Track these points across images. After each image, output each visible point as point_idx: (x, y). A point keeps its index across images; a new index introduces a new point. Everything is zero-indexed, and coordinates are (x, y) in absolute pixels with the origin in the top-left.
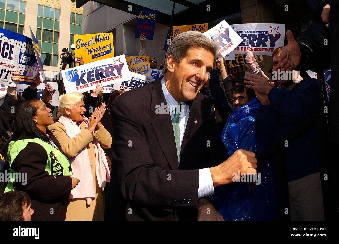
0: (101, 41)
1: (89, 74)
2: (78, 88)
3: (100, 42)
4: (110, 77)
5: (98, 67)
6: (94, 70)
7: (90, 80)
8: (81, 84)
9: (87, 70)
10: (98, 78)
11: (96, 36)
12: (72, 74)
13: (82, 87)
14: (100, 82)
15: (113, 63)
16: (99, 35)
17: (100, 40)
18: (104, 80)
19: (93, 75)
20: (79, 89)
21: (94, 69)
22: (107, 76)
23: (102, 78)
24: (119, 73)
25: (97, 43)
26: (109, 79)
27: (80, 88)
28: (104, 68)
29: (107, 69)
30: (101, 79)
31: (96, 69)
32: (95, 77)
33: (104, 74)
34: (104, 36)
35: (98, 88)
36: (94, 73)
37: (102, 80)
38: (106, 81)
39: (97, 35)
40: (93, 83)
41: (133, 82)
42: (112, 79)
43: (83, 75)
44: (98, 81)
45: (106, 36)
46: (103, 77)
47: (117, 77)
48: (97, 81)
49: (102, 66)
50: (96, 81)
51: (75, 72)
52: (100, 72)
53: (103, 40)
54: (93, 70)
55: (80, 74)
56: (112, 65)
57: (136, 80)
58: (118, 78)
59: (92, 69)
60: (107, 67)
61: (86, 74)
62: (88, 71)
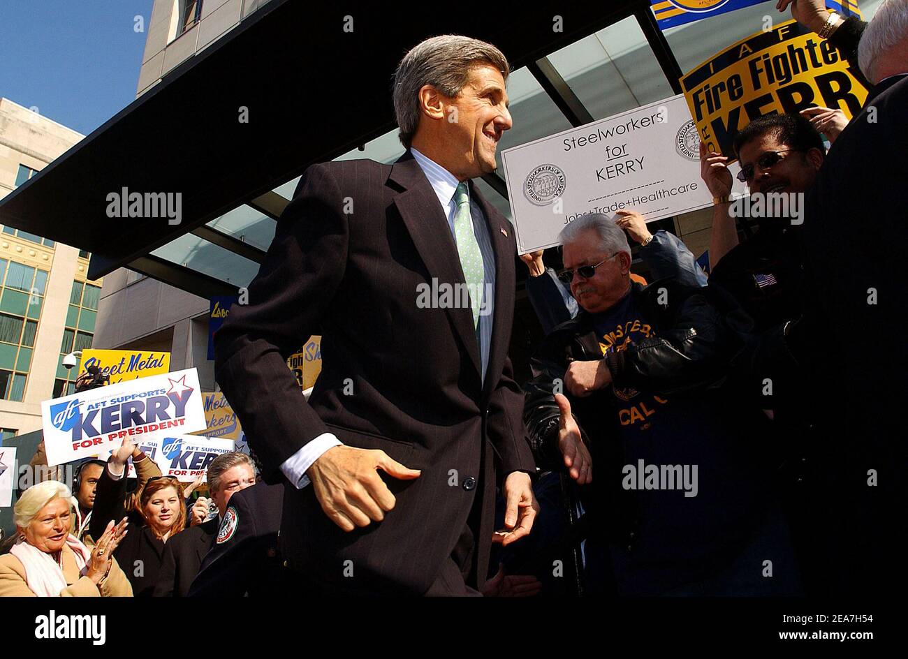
0: (142, 367)
1: (107, 413)
2: (75, 447)
3: (140, 369)
4: (158, 422)
5: (130, 397)
6: (121, 403)
7: (107, 428)
8: (85, 437)
9: (104, 403)
10: (126, 423)
11: (133, 357)
12: (66, 411)
13: (87, 444)
14: (131, 432)
15: (167, 387)
16: (140, 355)
17: (141, 365)
18: (143, 429)
19: (116, 418)
20: (80, 448)
21: (119, 401)
22: (151, 419)
23: (137, 425)
24: (180, 412)
25: (131, 371)
26: (154, 428)
27: (83, 445)
28: (144, 400)
29: (152, 401)
30: (134, 426)
31: (124, 402)
32: (120, 421)
33: (143, 416)
34: (151, 358)
35: (126, 446)
36: (119, 413)
37: (137, 430)
38: (146, 431)
39: (136, 353)
40: (116, 435)
41: (201, 458)
42: (162, 427)
43: (92, 415)
44: (126, 429)
45: (155, 358)
46: (139, 421)
47: (173, 422)
48: (124, 430)
49: (140, 396)
50: (122, 430)
51: (73, 406)
52: (133, 410)
53: (146, 367)
54: (117, 403)
55: (84, 411)
56: (165, 392)
57: (207, 452)
58: (176, 425)
59: (115, 402)
60: (151, 396)
61: (100, 413)
62: (104, 405)
